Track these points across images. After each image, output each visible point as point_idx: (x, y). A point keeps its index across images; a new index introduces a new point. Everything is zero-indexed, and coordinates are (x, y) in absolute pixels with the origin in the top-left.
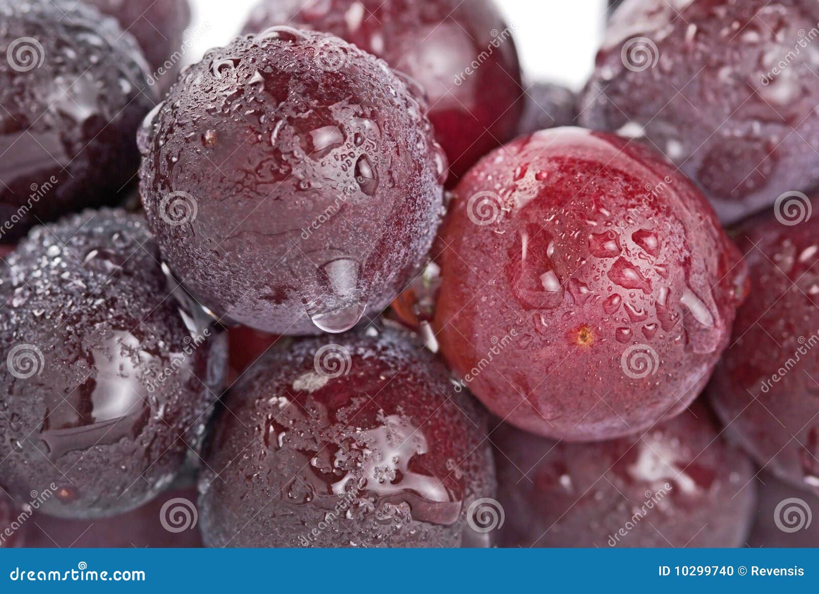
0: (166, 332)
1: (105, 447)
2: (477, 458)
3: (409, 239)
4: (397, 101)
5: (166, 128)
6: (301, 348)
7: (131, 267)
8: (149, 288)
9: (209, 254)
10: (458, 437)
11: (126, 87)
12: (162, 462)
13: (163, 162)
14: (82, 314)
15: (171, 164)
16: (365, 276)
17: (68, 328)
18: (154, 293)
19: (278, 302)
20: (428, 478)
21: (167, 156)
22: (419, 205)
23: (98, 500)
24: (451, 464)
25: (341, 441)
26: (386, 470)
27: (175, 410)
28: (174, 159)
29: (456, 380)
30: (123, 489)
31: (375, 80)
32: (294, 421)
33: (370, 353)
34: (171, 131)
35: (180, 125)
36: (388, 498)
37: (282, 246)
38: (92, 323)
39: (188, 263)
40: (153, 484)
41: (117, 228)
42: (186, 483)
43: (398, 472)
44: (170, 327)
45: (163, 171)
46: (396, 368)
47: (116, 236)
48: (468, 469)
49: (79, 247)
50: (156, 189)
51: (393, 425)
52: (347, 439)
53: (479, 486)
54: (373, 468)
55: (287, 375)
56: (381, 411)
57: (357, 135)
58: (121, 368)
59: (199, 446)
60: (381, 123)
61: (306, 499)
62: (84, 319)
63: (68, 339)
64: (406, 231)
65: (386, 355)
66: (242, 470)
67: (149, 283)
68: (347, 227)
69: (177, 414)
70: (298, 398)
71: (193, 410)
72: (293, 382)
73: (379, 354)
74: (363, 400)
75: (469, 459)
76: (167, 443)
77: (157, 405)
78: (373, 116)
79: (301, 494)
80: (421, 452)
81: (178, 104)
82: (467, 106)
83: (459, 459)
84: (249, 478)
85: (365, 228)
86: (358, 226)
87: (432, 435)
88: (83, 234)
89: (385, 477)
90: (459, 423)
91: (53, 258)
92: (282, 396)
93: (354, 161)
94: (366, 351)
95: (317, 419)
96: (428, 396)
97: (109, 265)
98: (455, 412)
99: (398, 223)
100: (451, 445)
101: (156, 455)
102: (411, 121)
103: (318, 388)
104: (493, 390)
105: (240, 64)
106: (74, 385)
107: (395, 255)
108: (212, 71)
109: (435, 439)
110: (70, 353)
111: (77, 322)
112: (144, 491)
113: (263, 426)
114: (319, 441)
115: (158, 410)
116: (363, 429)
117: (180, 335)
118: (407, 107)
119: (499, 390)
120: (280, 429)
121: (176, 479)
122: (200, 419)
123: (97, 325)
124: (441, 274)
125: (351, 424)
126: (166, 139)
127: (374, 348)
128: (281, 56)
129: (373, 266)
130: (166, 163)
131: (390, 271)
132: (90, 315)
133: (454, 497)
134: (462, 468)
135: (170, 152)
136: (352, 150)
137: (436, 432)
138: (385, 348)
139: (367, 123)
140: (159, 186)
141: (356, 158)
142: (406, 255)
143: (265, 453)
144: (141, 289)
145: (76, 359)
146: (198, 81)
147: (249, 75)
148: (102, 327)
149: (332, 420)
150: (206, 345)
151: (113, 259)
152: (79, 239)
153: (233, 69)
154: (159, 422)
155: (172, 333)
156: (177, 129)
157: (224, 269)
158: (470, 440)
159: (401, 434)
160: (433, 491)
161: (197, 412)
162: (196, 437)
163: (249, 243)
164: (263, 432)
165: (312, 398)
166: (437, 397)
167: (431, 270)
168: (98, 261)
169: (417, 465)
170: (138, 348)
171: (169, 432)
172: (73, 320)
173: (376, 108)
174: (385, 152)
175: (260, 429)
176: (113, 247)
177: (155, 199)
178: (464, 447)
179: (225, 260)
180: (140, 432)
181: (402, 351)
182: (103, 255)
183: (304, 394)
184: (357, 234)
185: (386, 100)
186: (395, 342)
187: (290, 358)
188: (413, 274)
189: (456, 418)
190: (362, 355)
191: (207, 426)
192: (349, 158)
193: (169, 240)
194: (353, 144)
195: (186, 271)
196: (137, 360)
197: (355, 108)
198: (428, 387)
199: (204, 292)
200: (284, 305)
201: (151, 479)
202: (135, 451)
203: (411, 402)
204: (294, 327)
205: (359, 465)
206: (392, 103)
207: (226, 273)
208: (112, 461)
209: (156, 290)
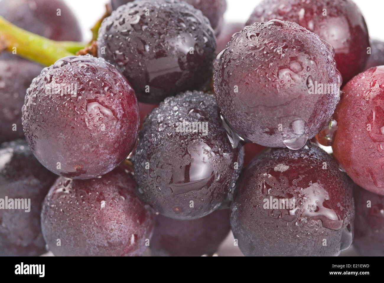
0: (222, 145)
1: (195, 191)
2: (349, 202)
3: (326, 111)
4: (324, 53)
5: (227, 60)
6: (277, 153)
7: (208, 117)
8: (215, 126)
9: (243, 114)
10: (342, 193)
11: (206, 40)
12: (218, 198)
13: (226, 74)
14: (188, 136)
15: (229, 76)
16: (308, 125)
17: (182, 141)
18: (217, 128)
19: (271, 135)
20: (330, 209)
21: (228, 72)
22: (331, 96)
23: (191, 212)
24: (339, 205)
25: (294, 193)
26: (313, 206)
27: (224, 177)
28: (231, 74)
29: (341, 169)
30: (201, 209)
31: (315, 44)
32: (274, 184)
33: (306, 157)
34: (229, 62)
35: (233, 60)
36: (313, 218)
37: (275, 112)
38: (192, 140)
39: (234, 117)
40: (213, 207)
41: (201, 100)
42: (226, 207)
43: (317, 207)
44: (224, 142)
45: (225, 78)
46: (317, 163)
47: (201, 103)
48: (345, 207)
49: (186, 107)
50: (222, 86)
51: (316, 187)
52: (297, 193)
53: (349, 214)
54: (307, 205)
55: (272, 164)
56: (311, 181)
57: (308, 67)
58: (204, 158)
59: (233, 192)
60: (317, 62)
61: (279, 216)
62: (189, 138)
63: (182, 146)
64: (325, 107)
65: (313, 158)
66: (252, 203)
67: (215, 124)
68: (302, 105)
69: (225, 178)
70: (277, 174)
71: (231, 177)
72: (274, 167)
73: (310, 157)
74: (304, 176)
75: (346, 202)
76: (221, 190)
77: (218, 174)
78: (314, 59)
79: (277, 214)
80: (327, 199)
81: (232, 50)
82: (346, 51)
83: (342, 202)
84: (255, 206)
85: (309, 106)
86: (307, 105)
87: (331, 192)
88: (188, 102)
89: (312, 209)
90: (342, 187)
91: (176, 111)
92: (269, 173)
93: (306, 78)
94: (304, 156)
95: (284, 183)
96: (330, 175)
97: (199, 115)
98: (341, 182)
99: (323, 104)
100: (339, 196)
101: (215, 195)
102: (329, 61)
103: (285, 170)
104: (357, 174)
105: (260, 35)
106: (184, 165)
107: (320, 117)
108: (247, 37)
109: (332, 194)
110: (183, 152)
111: (186, 139)
112: (209, 210)
113: (261, 185)
114: (285, 193)
115: (218, 177)
116: (304, 188)
117: (227, 146)
118: (328, 55)
119: (360, 174)
120: (268, 187)
121: (222, 205)
122: (233, 181)
123: (194, 141)
124: (337, 125)
125: (298, 186)
126: (227, 65)
127: (308, 155)
128: (277, 32)
129: (311, 121)
130: (227, 75)
131: (317, 123)
132: (192, 136)
133: (340, 218)
134: (343, 206)
135: (229, 71)
136: (305, 73)
137: (333, 191)
138: (312, 155)
139: (312, 62)
140: (224, 84)
141: (307, 77)
142: (324, 117)
143: (262, 197)
144: (212, 126)
145: (185, 154)
146: (241, 41)
147: (264, 40)
148: (196, 142)
149: (291, 184)
150: (237, 150)
151: (201, 113)
152: (186, 104)
153: (256, 37)
154: (217, 182)
155: (224, 145)
156: (232, 61)
157: (249, 120)
158: (346, 194)
159: (319, 191)
160: (331, 215)
161: (233, 178)
162: (231, 188)
163: (261, 110)
164: (261, 188)
165: (282, 175)
166: (334, 176)
167: (333, 123)
168: (194, 114)
169: (326, 204)
170: (211, 151)
171: (221, 186)
172: (184, 138)
173: (315, 56)
174: (318, 74)
175: (260, 187)
176: (200, 107)
177: (221, 90)
178: (344, 197)
179: (250, 117)
180: (210, 185)
181: (319, 156)
182: (196, 111)
183: (279, 173)
184: (306, 108)
185: (319, 53)
186: (316, 152)
187: (272, 157)
188: (326, 124)
189: (341, 185)
190: (303, 157)
191: (236, 184)
192: (304, 76)
193: (226, 107)
194: (306, 71)
195: (232, 120)
196: (210, 156)
197: (307, 55)
198: (330, 172)
199: (239, 129)
200: (273, 136)
201: (213, 205)
202: (207, 193)
203: (323, 178)
204: (276, 144)
205: (301, 203)
206: (322, 53)
207: (250, 122)
208: (198, 197)
209: (218, 126)
